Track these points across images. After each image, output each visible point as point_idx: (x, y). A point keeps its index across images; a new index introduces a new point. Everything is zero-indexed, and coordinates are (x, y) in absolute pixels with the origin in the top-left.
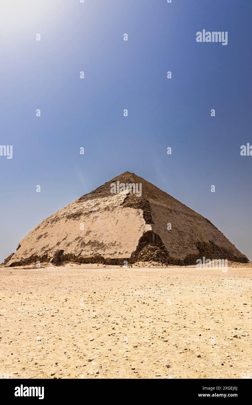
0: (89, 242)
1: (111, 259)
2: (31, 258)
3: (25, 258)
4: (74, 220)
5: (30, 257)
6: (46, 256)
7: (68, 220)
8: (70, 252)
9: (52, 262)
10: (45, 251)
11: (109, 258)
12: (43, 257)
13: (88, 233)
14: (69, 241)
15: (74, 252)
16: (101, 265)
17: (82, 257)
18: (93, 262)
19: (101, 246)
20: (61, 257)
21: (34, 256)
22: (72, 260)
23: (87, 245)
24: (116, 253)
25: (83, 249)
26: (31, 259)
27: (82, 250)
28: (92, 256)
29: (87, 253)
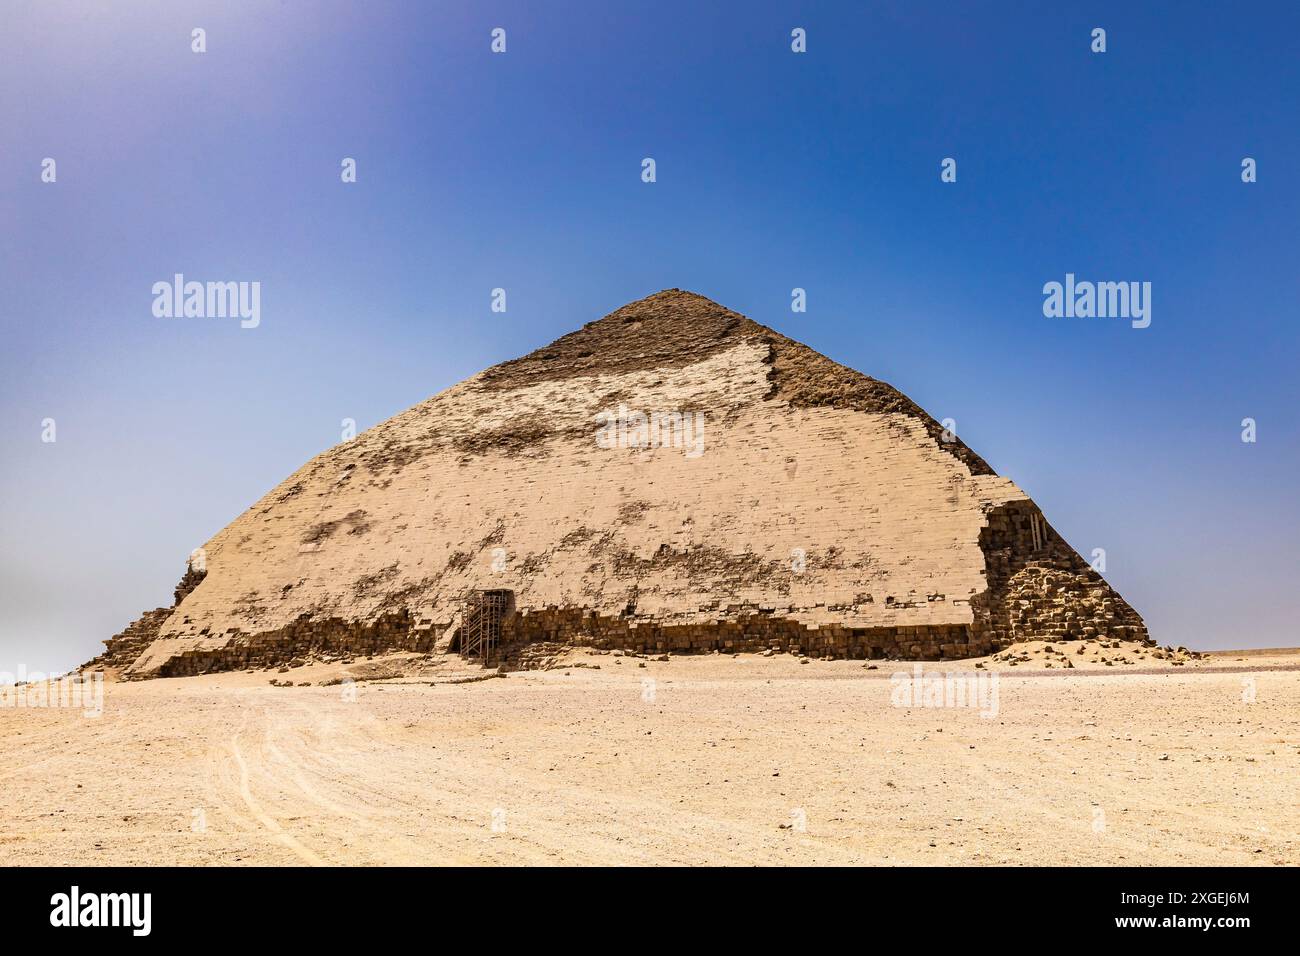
0: (659, 553)
1: (846, 630)
2: (295, 628)
3: (259, 630)
4: (510, 456)
5: (292, 630)
6: (403, 621)
7: (476, 458)
8: (557, 600)
9: (455, 647)
10: (382, 598)
11: (832, 628)
12: (377, 624)
13: (632, 512)
14: (529, 548)
15: (590, 602)
16: (789, 660)
17: (650, 624)
18: (729, 644)
19: (749, 567)
20: (507, 622)
21: (316, 619)
22: (579, 637)
23: (650, 565)
24: (864, 599)
25: (640, 586)
26: (294, 638)
27: (636, 592)
28: (715, 617)
29: (675, 605)
